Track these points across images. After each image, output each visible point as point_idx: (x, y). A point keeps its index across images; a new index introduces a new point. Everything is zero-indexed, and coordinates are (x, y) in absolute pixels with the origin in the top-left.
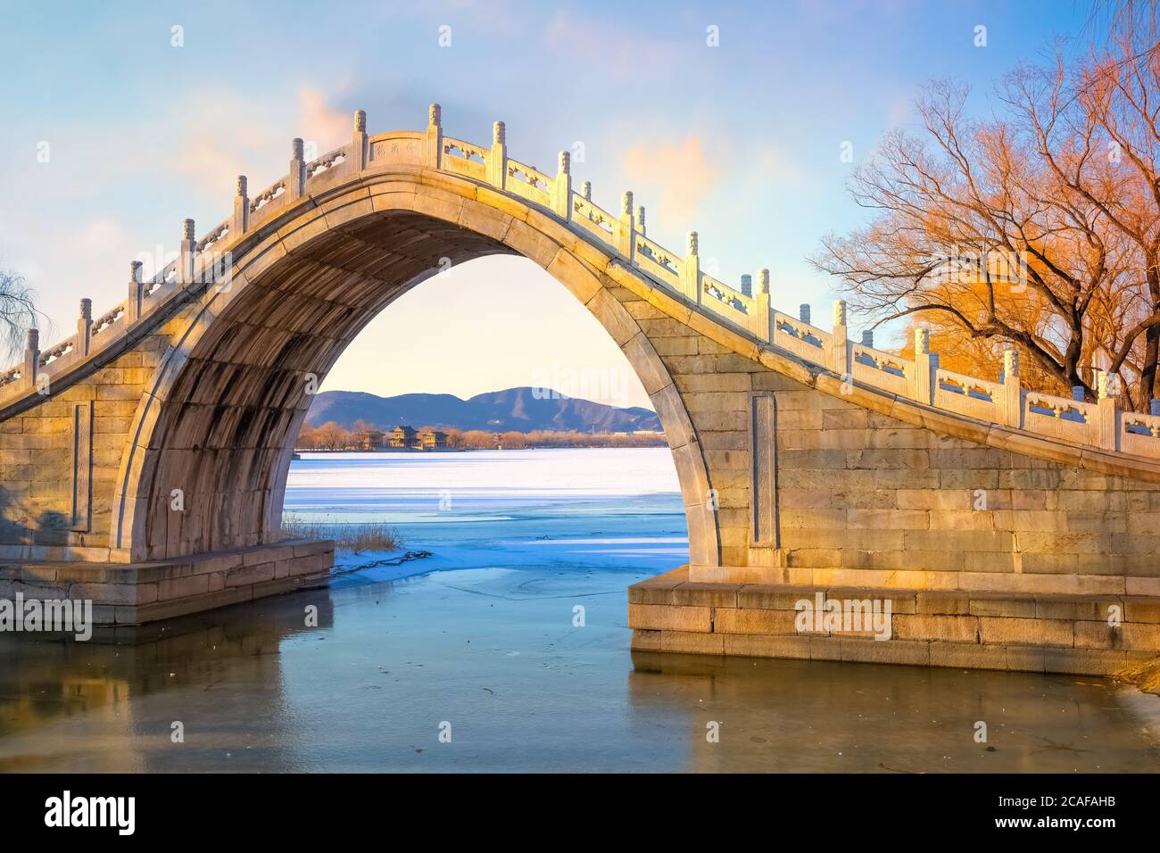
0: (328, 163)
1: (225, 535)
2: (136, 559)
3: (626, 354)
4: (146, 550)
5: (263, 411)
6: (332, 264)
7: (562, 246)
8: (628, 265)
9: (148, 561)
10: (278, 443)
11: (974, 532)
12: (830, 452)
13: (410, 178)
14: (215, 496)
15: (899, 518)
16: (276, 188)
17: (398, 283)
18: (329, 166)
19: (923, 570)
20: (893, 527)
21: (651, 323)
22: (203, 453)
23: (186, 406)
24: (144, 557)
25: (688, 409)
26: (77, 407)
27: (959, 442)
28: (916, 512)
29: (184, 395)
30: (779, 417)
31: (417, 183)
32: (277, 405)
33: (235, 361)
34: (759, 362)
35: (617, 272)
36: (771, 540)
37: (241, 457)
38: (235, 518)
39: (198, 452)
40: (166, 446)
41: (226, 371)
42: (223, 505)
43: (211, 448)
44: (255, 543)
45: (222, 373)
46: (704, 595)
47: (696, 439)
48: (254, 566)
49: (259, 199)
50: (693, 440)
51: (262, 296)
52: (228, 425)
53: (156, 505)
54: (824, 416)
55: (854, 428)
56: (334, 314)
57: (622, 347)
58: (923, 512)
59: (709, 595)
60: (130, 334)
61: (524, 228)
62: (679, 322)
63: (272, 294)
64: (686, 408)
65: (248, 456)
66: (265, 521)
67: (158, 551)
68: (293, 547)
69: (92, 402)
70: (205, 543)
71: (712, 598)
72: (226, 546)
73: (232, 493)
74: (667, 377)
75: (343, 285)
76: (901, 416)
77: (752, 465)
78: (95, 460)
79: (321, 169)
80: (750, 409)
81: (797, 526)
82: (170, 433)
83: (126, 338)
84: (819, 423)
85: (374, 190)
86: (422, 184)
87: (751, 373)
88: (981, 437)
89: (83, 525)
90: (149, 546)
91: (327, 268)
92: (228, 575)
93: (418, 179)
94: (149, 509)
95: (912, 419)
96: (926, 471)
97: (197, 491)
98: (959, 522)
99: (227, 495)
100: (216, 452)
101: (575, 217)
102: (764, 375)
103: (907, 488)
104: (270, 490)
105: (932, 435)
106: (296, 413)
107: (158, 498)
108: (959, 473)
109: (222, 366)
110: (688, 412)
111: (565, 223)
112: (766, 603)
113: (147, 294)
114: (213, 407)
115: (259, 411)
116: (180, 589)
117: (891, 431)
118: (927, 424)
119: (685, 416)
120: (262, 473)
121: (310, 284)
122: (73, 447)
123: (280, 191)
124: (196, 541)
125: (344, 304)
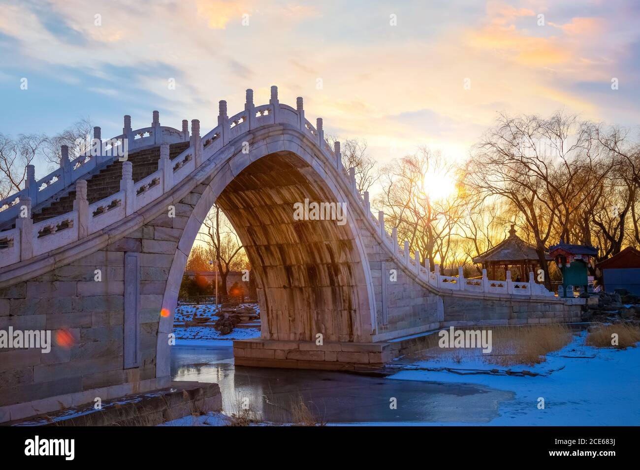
5: (321, 266)
23: (265, 267)
32: (329, 261)
33: (272, 243)
37: (322, 292)
38: (329, 326)
40: (266, 287)
41: (272, 249)
42: (317, 317)
43: (296, 287)
44: (347, 341)
48: (308, 351)
52: (300, 275)
53: (272, 314)
65: (327, 291)
66: (354, 329)
90: (271, 333)
94: (268, 316)
99: (319, 311)
100: (301, 288)
104: (355, 311)
106: (351, 264)
107: (272, 310)
109: (267, 247)
114: (282, 267)
115: (317, 266)
124: (301, 334)
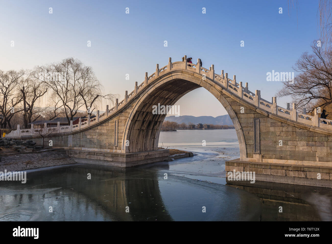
0: (164, 69)
1: (145, 148)
2: (126, 152)
3: (226, 109)
4: (128, 151)
5: (153, 122)
6: (166, 90)
7: (212, 86)
8: (226, 90)
9: (129, 153)
10: (157, 128)
11: (307, 151)
12: (272, 132)
13: (180, 72)
14: (143, 140)
15: (289, 148)
16: (153, 75)
17: (182, 94)
18: (164, 70)
19: (294, 160)
20: (287, 150)
21: (232, 103)
22: (140, 131)
23: (136, 121)
24: (128, 152)
25: (240, 122)
26: (115, 121)
27: (303, 130)
28: (293, 146)
29: (136, 118)
30: (261, 124)
31: (181, 73)
32: (156, 120)
33: (146, 111)
34: (256, 111)
35: (224, 91)
36: (258, 152)
37: (149, 132)
38: (148, 144)
39: (139, 130)
40: (132, 129)
41: (145, 113)
42: (145, 142)
43: (142, 129)
44: (152, 150)
45: (144, 113)
46: (242, 164)
47: (242, 129)
48: (151, 155)
49: (150, 77)
50: (241, 129)
51: (151, 97)
52: (146, 125)
54: (271, 124)
55: (278, 127)
56: (168, 101)
57: (225, 108)
58: (294, 147)
59: (243, 164)
60: (125, 106)
61: (204, 82)
62: (238, 102)
63: (153, 97)
64: (239, 122)
65: (150, 131)
66: (154, 145)
67: (131, 151)
68: (160, 151)
69: (118, 120)
70: (141, 149)
71: (244, 165)
72: (146, 150)
73: (147, 139)
74: (235, 115)
75: (169, 95)
76: (289, 124)
77: (254, 135)
78: (119, 132)
79: (162, 70)
80: (254, 122)
81: (265, 149)
82: (133, 126)
83: (124, 107)
84: (270, 125)
85: (173, 74)
86: (182, 73)
87: (254, 114)
88: (308, 129)
89: (116, 145)
90: (129, 150)
91: (165, 91)
92: (145, 156)
93: (182, 72)
95: (292, 125)
96: (295, 137)
97: (139, 138)
98: (303, 149)
99: (146, 139)
100: (143, 130)
101: (215, 79)
102: (257, 114)
103: (290, 141)
104: (155, 139)
105: (297, 128)
106: (161, 122)
108: (303, 137)
109: (144, 112)
110: (240, 123)
111: (213, 81)
112: (256, 166)
113: (128, 98)
114: (142, 121)
115: (152, 122)
116: (135, 159)
117: (287, 127)
118: (295, 126)
119: (239, 124)
120: (154, 135)
121: (162, 94)
122: (115, 129)
123: (154, 75)
124: (139, 149)
125: (170, 99)
